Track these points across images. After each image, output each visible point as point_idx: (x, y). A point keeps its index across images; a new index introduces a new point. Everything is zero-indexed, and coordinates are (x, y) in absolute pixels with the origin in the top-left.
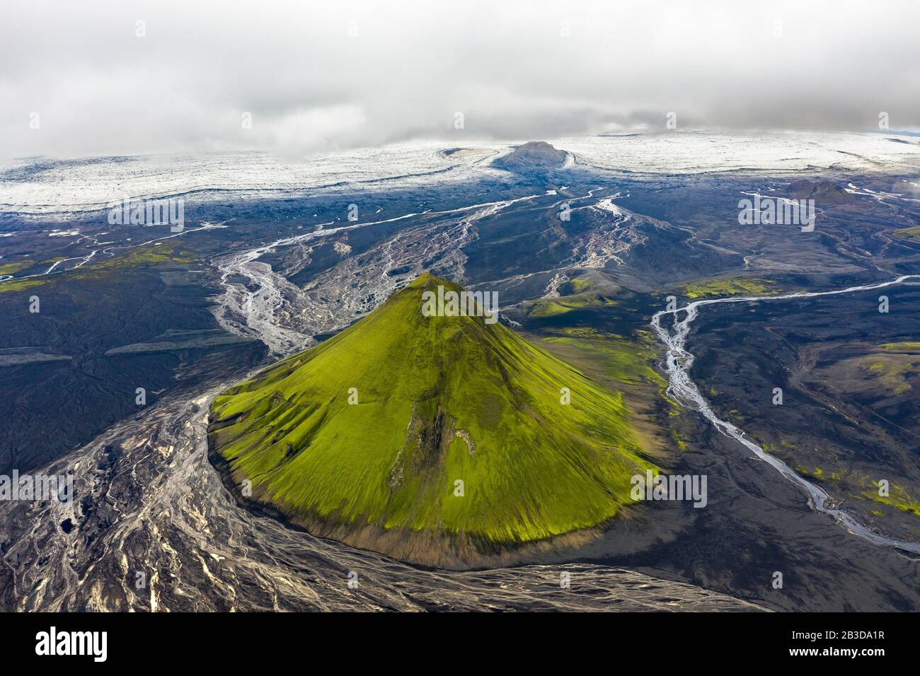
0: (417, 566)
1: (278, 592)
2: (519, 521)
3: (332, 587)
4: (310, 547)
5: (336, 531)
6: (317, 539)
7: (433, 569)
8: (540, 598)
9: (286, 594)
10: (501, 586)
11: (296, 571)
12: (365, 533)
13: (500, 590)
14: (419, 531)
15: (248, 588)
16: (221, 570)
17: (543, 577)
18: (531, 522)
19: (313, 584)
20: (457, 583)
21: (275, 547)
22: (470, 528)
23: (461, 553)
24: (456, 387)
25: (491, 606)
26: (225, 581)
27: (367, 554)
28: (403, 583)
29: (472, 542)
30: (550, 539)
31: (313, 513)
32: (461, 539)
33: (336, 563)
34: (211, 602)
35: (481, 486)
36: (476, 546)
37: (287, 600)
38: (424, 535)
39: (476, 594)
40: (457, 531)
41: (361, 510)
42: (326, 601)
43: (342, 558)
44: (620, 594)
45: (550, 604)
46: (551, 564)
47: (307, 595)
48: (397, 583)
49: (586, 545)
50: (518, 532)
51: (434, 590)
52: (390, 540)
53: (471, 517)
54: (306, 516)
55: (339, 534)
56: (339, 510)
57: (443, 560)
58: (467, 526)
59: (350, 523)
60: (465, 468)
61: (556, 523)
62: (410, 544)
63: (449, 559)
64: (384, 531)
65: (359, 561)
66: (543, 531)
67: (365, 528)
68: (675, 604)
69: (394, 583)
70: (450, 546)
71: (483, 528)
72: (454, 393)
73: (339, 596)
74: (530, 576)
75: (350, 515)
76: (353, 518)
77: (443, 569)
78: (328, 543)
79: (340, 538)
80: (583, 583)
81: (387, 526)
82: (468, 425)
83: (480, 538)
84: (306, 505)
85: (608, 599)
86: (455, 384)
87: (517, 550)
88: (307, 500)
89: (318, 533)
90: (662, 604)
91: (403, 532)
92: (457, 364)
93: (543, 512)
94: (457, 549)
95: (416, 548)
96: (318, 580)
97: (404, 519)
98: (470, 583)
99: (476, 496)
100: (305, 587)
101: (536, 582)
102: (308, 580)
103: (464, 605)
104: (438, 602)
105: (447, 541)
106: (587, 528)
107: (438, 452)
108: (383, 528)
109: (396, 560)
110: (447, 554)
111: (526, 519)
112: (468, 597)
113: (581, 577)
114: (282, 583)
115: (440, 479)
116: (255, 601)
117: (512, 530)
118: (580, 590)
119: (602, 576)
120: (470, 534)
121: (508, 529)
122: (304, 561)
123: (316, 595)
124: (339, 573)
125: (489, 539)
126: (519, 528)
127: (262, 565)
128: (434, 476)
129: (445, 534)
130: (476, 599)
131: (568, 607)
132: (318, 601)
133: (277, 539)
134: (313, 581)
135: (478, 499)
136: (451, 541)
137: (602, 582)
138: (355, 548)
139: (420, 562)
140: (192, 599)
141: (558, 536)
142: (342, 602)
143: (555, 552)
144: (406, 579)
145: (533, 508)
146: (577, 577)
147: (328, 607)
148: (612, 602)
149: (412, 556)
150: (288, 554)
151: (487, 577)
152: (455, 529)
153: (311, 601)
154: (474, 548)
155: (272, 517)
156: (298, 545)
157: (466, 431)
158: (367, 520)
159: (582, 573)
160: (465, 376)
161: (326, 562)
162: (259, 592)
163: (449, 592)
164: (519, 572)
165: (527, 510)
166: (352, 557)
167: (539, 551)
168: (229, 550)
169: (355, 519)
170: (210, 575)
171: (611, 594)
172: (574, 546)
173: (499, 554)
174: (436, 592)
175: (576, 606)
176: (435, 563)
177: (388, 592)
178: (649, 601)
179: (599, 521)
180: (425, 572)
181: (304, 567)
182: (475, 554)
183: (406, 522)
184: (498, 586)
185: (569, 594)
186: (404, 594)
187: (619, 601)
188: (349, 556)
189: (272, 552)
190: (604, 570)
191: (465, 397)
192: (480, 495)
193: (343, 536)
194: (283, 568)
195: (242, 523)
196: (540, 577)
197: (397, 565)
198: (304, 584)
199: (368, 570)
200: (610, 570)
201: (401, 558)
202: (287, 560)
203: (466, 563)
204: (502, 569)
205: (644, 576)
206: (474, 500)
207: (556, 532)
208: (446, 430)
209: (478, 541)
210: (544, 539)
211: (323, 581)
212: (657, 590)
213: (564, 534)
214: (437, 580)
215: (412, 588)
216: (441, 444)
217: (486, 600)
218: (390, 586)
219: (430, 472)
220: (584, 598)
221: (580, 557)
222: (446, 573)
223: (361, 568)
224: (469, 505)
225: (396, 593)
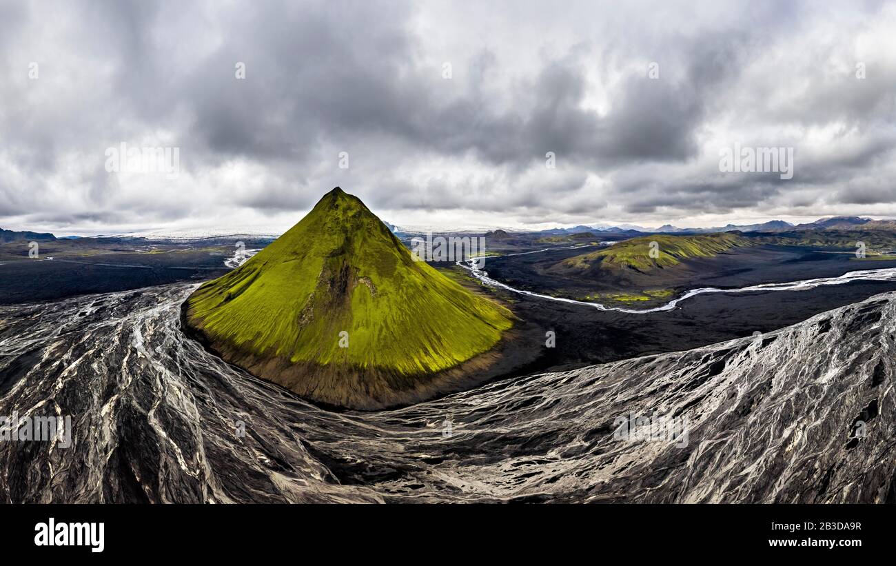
0: (322, 405)
1: (164, 398)
2: (425, 353)
3: (218, 413)
4: (216, 368)
5: (245, 360)
6: (225, 364)
7: (340, 409)
8: (480, 429)
9: (169, 403)
10: (428, 425)
11: (193, 386)
12: (272, 365)
13: (427, 431)
14: (326, 365)
15: (142, 385)
16: (135, 364)
17: (469, 403)
18: (437, 353)
19: (200, 403)
20: (372, 427)
21: (187, 362)
22: (379, 362)
23: (372, 389)
24: (358, 248)
25: (423, 456)
26: (131, 372)
27: (269, 385)
28: (303, 425)
29: (382, 376)
30: (459, 366)
31: (229, 342)
32: (370, 373)
33: (234, 388)
34: (107, 383)
35: (385, 321)
36: (387, 381)
37: (167, 410)
38: (331, 370)
39: (400, 441)
40: (365, 366)
41: (271, 342)
42: (204, 428)
43: (242, 385)
44: (552, 395)
45: (494, 432)
46: (471, 389)
47: (189, 413)
48: (296, 425)
49: (492, 365)
50: (427, 363)
51: (341, 438)
52: (294, 373)
53: (379, 350)
54: (223, 344)
55: (246, 362)
56: (251, 342)
57: (352, 398)
58: (375, 360)
59: (258, 354)
60: (368, 308)
61: (459, 351)
62: (315, 379)
63: (359, 398)
64: (290, 364)
65: (258, 392)
66: (449, 359)
67: (271, 361)
68: (600, 382)
69: (291, 424)
70: (359, 383)
71: (391, 362)
72: (357, 251)
73: (221, 427)
74: (456, 406)
75: (260, 346)
76: (263, 349)
77: (353, 409)
78: (233, 369)
79: (246, 367)
80: (513, 398)
81: (294, 360)
82: (369, 274)
83: (390, 371)
84: (226, 334)
85: (547, 404)
86: (357, 245)
87: (431, 381)
88: (228, 331)
89: (229, 358)
90: (591, 387)
91: (309, 367)
92: (359, 232)
93: (445, 344)
94: (367, 385)
95: (321, 384)
96: (208, 400)
97: (310, 353)
98: (389, 426)
99: (381, 330)
100: (191, 404)
101: (466, 411)
102: (198, 397)
103: (386, 460)
104: (349, 457)
105: (356, 377)
106: (485, 352)
107: (345, 295)
108: (290, 361)
109: (299, 396)
110: (356, 391)
111: (431, 351)
112: (390, 446)
113: (507, 393)
114: (172, 392)
115: (346, 317)
116: (138, 398)
117: (421, 362)
118: (515, 405)
119: (524, 386)
120: (379, 368)
121: (417, 361)
122: (205, 379)
123: (198, 415)
124: (232, 399)
125: (400, 373)
126: (426, 359)
127: (168, 372)
128: (341, 315)
129: (353, 368)
130: (401, 447)
131: (515, 428)
132: (197, 424)
133: (193, 355)
134: (203, 400)
135: (384, 333)
136: (359, 377)
137: (529, 391)
138: (257, 377)
139: (325, 400)
140: (97, 374)
141: (465, 362)
142: (221, 435)
143: (469, 377)
144: (307, 421)
145: (435, 340)
146: (504, 395)
147: (203, 435)
148: (552, 406)
149: (317, 392)
150: (195, 369)
151: (407, 416)
152: (363, 364)
153: (189, 421)
154: (386, 383)
155: (198, 341)
156: (207, 365)
157: (368, 278)
158: (275, 352)
159: (506, 389)
160: (365, 240)
161: (224, 386)
162: (148, 392)
163: (363, 442)
164: (442, 404)
165: (430, 341)
166: (252, 386)
167: (452, 378)
168: (152, 353)
169: (264, 351)
170: (125, 364)
171: (545, 399)
172: (483, 368)
173: (413, 388)
174: (346, 441)
175: (522, 425)
176: (343, 401)
177: (282, 435)
178: (581, 389)
179: (492, 345)
180: (331, 413)
181: (202, 384)
182: (388, 390)
183: (313, 356)
184: (423, 425)
185: (507, 414)
186: (301, 440)
187: (558, 401)
188: (250, 385)
189: (182, 364)
190: (522, 381)
191: (366, 254)
192: (384, 330)
193: (250, 364)
194: (183, 380)
195: (175, 339)
196: (466, 405)
197: (298, 402)
198: (192, 400)
199: (265, 403)
200: (527, 379)
201: (304, 394)
202: (191, 374)
203: (379, 401)
204: (422, 404)
205: (557, 373)
206: (379, 335)
207: (462, 359)
208: (351, 278)
209: (389, 376)
210: (453, 367)
211: (213, 404)
212: (576, 379)
213: (469, 360)
214: (347, 424)
215: (313, 433)
216: (346, 289)
217: (414, 448)
218: (287, 428)
219: (337, 311)
220: (525, 413)
221: (494, 376)
222: (357, 414)
223: (258, 399)
224: (376, 339)
225: (292, 439)
